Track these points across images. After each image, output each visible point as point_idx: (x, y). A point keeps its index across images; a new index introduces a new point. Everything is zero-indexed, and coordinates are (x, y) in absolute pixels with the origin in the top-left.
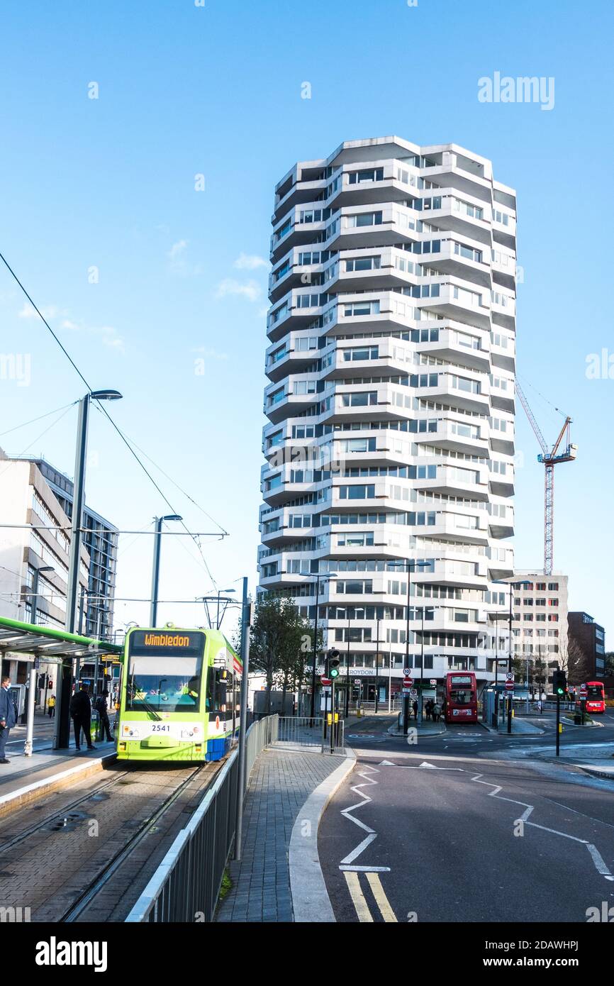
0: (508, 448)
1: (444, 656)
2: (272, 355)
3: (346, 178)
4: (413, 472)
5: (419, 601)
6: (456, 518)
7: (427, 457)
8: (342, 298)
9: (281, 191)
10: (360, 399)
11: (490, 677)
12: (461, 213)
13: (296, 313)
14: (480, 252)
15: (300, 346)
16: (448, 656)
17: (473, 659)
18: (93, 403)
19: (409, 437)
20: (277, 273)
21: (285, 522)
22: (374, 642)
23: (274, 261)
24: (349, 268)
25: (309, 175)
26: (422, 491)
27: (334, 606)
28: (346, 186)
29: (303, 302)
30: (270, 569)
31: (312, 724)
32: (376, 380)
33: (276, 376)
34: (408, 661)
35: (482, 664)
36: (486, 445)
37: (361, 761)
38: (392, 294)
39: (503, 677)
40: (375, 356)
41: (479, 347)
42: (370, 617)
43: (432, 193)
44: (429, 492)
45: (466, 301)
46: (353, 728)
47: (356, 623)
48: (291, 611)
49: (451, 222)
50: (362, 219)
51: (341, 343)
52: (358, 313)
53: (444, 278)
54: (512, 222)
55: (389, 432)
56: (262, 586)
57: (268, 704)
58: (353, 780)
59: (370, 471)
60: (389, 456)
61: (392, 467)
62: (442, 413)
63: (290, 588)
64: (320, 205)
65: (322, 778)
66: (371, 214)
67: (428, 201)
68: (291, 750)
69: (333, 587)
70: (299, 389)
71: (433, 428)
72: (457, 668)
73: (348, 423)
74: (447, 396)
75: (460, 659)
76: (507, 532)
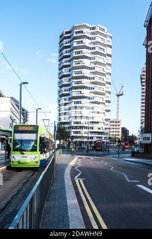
0: (110, 93)
1: (96, 137)
2: (59, 74)
3: (75, 33)
4: (89, 98)
5: (90, 125)
6: (98, 108)
7: (92, 95)
8: (74, 61)
9: (61, 37)
10: (78, 83)
11: (105, 141)
12: (100, 40)
13: (64, 64)
14: (104, 49)
15: (65, 71)
17: (102, 137)
18: (23, 85)
19: (88, 91)
20: (60, 56)
21: (63, 109)
22: (81, 134)
23: (59, 53)
24: (76, 54)
25: (67, 33)
26: (91, 102)
27: (73, 127)
28: (75, 35)
29: (66, 62)
30: (60, 119)
31: (69, 151)
32: (81, 78)
33: (60, 78)
34: (88, 138)
35: (103, 138)
36: (105, 92)
37: (78, 158)
38: (85, 59)
39: (107, 141)
40: (81, 73)
41: (103, 70)
42: (80, 129)
43: (94, 36)
44: (93, 103)
45: (101, 61)
46: (77, 151)
47: (77, 130)
48: (64, 128)
49: (98, 43)
50: (78, 43)
51: (74, 71)
52: (78, 64)
53: (96, 55)
54: (111, 42)
55: (84, 90)
56: (58, 123)
57: (60, 147)
58: (77, 162)
59: (80, 98)
60: (84, 95)
61: (85, 97)
62: (96, 85)
63: (64, 123)
64: (69, 40)
65: (71, 161)
66: (80, 41)
67: (93, 38)
68: (64, 155)
69: (73, 123)
70: (65, 81)
71: (94, 89)
72: (98, 139)
73: (76, 88)
74: (97, 82)
75: (99, 137)
76: (109, 111)
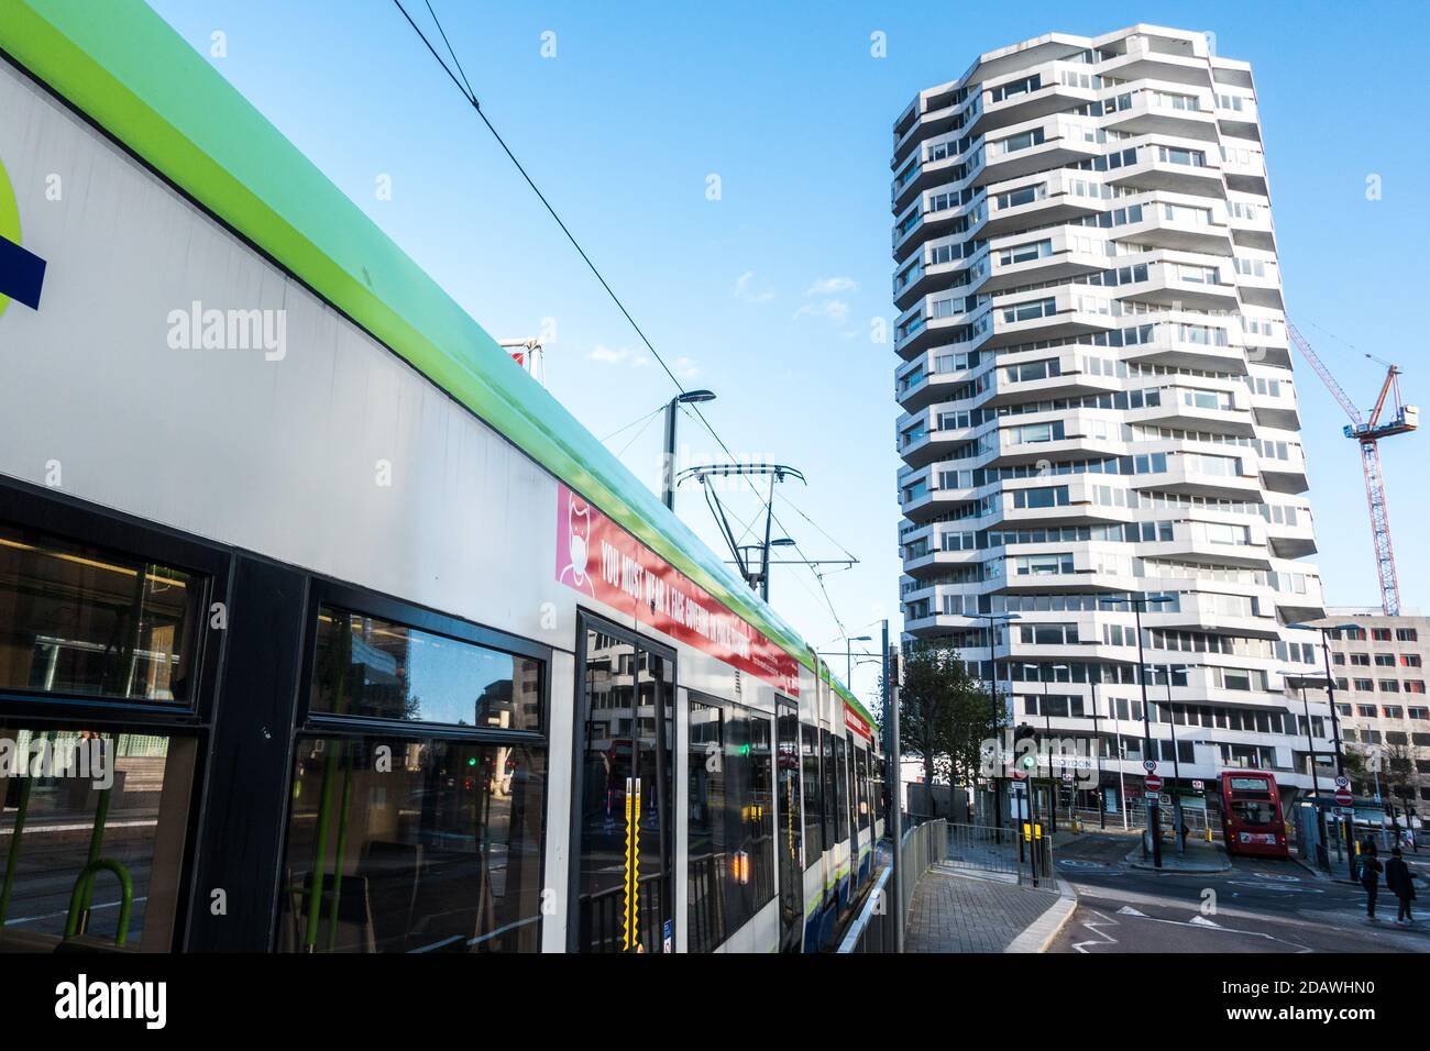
0: (1289, 420)
1: (1213, 743)
2: (903, 326)
3: (988, 97)
4: (1127, 466)
5: (1157, 656)
6: (1207, 530)
7: (1147, 443)
8: (994, 244)
9: (901, 129)
10: (1033, 371)
11: (1304, 781)
12: (1165, 108)
13: (930, 271)
14: (1200, 154)
15: (939, 312)
16: (1219, 744)
17: (1268, 752)
18: (683, 407)
19: (1116, 417)
20: (902, 227)
21: (937, 543)
22: (1089, 717)
23: (897, 212)
24: (1003, 205)
25: (936, 104)
26: (1145, 492)
27: (1019, 662)
28: (989, 105)
29: (941, 256)
30: (916, 609)
31: (999, 838)
32: (1056, 342)
33: (908, 353)
34: (1150, 749)
35: (1284, 758)
36: (1247, 418)
37: (1085, 903)
38: (1069, 228)
39: (1327, 783)
40: (1051, 311)
41: (1216, 280)
42: (1079, 679)
43: (1115, 91)
44: (1158, 493)
45: (1187, 221)
46: (1067, 849)
47: (1056, 688)
48: (955, 668)
49: (1150, 122)
50: (1014, 142)
51: (998, 301)
52: (1018, 259)
53: (1148, 196)
54: (1248, 105)
55: (1083, 412)
56: (909, 632)
57: (930, 803)
58: (1074, 930)
59: (1059, 467)
60: (1085, 445)
61: (1093, 460)
62: (1166, 379)
63: (950, 636)
64: (955, 136)
65: (1024, 924)
66: (1028, 133)
67: (1110, 103)
68: (965, 873)
69: (1015, 634)
70: (942, 367)
71: (1154, 400)
72: (1235, 765)
73: (1018, 404)
74: (1171, 354)
75: (1241, 750)
76: (1304, 548)
